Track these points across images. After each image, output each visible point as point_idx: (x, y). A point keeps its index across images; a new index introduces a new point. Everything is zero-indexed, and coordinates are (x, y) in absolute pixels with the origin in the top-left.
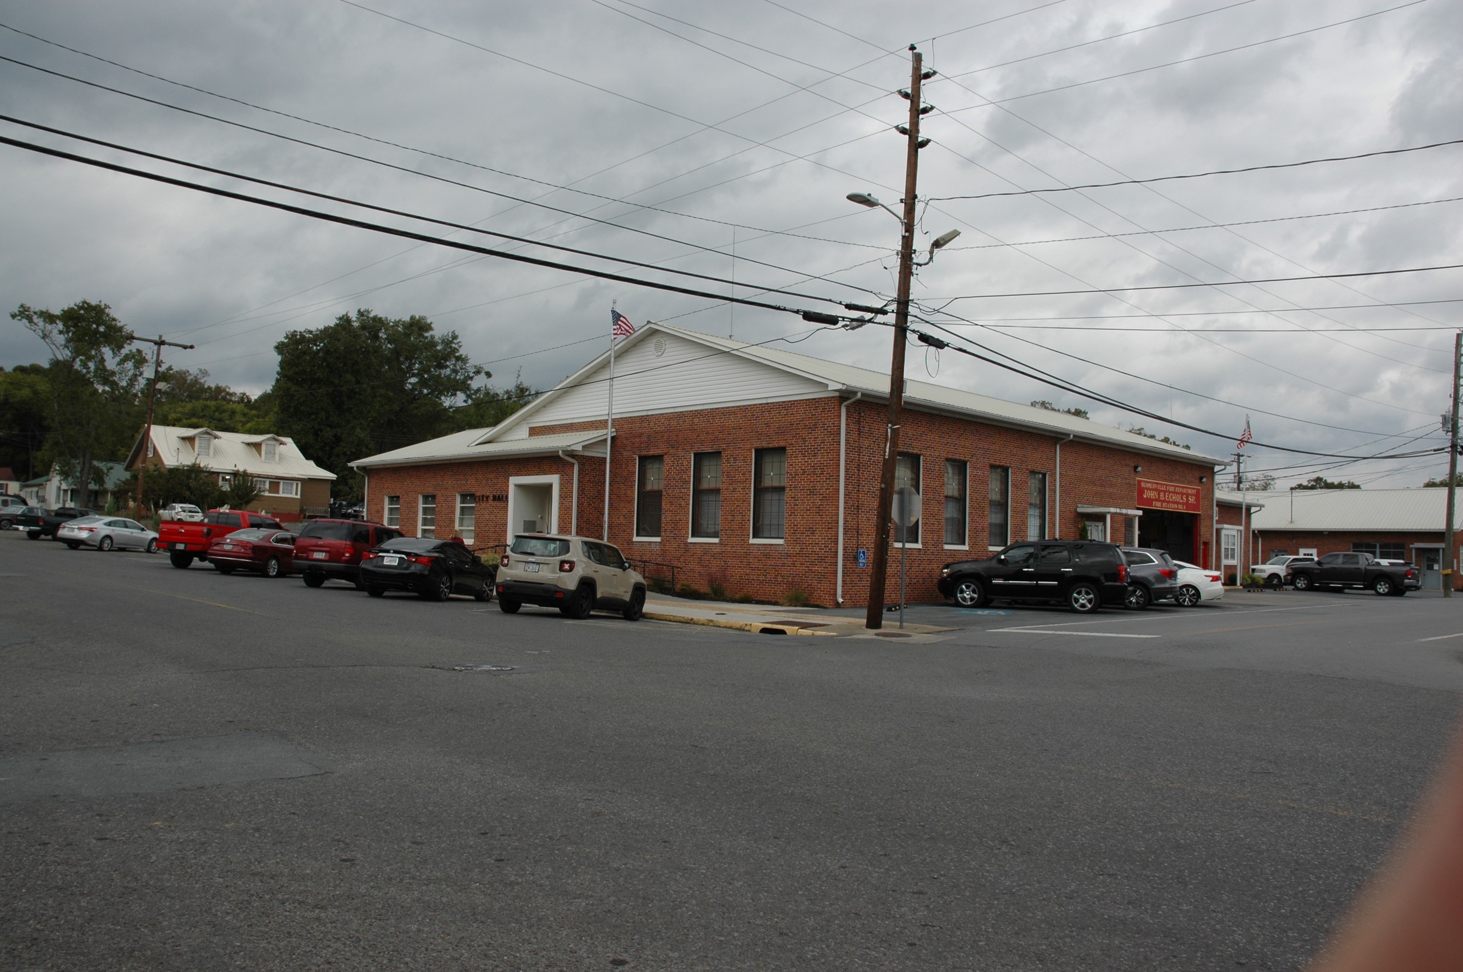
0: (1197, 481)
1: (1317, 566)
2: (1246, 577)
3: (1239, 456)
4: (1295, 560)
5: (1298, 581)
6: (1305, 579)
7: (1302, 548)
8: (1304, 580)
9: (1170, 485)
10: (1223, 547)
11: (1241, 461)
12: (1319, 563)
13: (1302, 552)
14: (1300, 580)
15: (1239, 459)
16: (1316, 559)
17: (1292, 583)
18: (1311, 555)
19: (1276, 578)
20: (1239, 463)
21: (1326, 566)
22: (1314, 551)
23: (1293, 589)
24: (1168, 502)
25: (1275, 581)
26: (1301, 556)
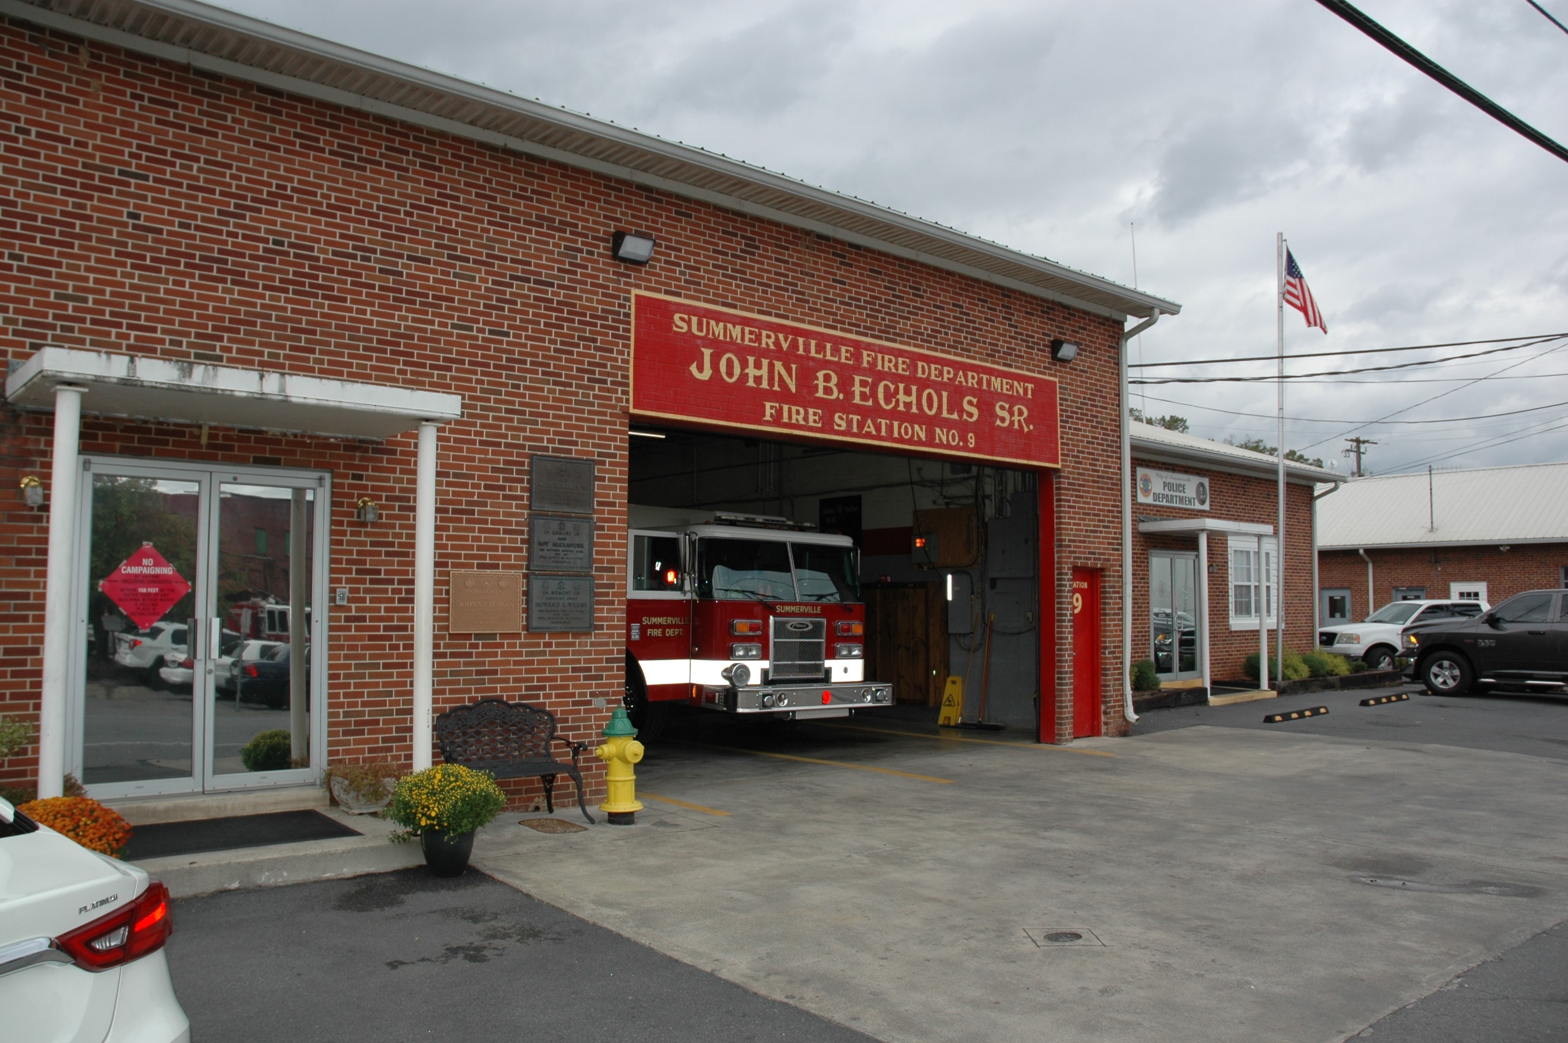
0: (1042, 356)
1: (1486, 629)
2: (1296, 661)
3: (1358, 441)
4: (1433, 610)
5: (1435, 669)
6: (1455, 663)
7: (1455, 581)
8: (1451, 668)
9: (883, 350)
10: (1232, 582)
11: (1362, 450)
12: (1493, 620)
13: (1457, 592)
14: (1440, 666)
15: (1358, 447)
16: (1485, 607)
17: (1420, 674)
18: (1476, 595)
19: (1386, 654)
20: (1359, 453)
21: (1510, 629)
22: (1481, 587)
23: (1423, 693)
24: (876, 412)
25: (1385, 665)
26: (1455, 599)
